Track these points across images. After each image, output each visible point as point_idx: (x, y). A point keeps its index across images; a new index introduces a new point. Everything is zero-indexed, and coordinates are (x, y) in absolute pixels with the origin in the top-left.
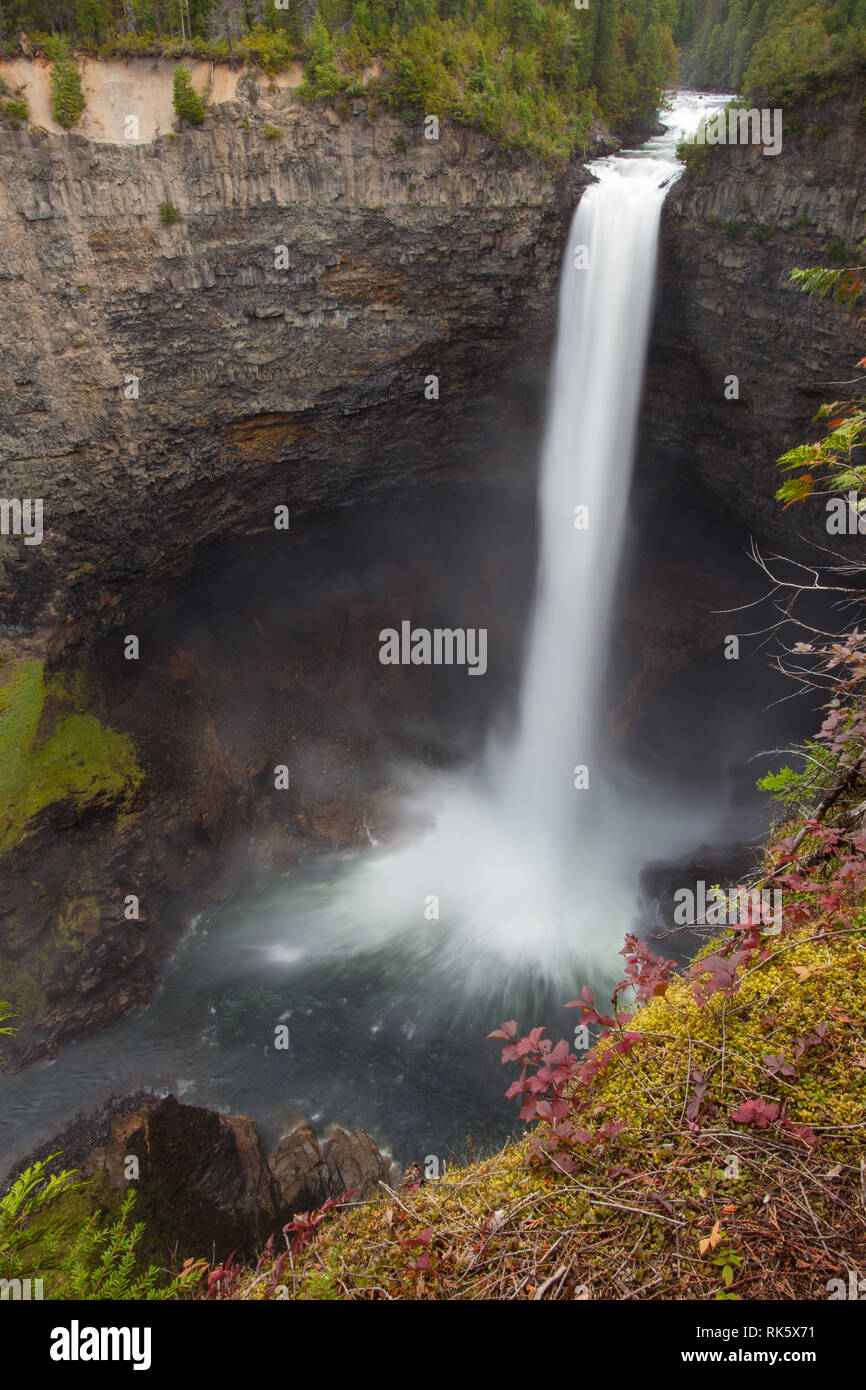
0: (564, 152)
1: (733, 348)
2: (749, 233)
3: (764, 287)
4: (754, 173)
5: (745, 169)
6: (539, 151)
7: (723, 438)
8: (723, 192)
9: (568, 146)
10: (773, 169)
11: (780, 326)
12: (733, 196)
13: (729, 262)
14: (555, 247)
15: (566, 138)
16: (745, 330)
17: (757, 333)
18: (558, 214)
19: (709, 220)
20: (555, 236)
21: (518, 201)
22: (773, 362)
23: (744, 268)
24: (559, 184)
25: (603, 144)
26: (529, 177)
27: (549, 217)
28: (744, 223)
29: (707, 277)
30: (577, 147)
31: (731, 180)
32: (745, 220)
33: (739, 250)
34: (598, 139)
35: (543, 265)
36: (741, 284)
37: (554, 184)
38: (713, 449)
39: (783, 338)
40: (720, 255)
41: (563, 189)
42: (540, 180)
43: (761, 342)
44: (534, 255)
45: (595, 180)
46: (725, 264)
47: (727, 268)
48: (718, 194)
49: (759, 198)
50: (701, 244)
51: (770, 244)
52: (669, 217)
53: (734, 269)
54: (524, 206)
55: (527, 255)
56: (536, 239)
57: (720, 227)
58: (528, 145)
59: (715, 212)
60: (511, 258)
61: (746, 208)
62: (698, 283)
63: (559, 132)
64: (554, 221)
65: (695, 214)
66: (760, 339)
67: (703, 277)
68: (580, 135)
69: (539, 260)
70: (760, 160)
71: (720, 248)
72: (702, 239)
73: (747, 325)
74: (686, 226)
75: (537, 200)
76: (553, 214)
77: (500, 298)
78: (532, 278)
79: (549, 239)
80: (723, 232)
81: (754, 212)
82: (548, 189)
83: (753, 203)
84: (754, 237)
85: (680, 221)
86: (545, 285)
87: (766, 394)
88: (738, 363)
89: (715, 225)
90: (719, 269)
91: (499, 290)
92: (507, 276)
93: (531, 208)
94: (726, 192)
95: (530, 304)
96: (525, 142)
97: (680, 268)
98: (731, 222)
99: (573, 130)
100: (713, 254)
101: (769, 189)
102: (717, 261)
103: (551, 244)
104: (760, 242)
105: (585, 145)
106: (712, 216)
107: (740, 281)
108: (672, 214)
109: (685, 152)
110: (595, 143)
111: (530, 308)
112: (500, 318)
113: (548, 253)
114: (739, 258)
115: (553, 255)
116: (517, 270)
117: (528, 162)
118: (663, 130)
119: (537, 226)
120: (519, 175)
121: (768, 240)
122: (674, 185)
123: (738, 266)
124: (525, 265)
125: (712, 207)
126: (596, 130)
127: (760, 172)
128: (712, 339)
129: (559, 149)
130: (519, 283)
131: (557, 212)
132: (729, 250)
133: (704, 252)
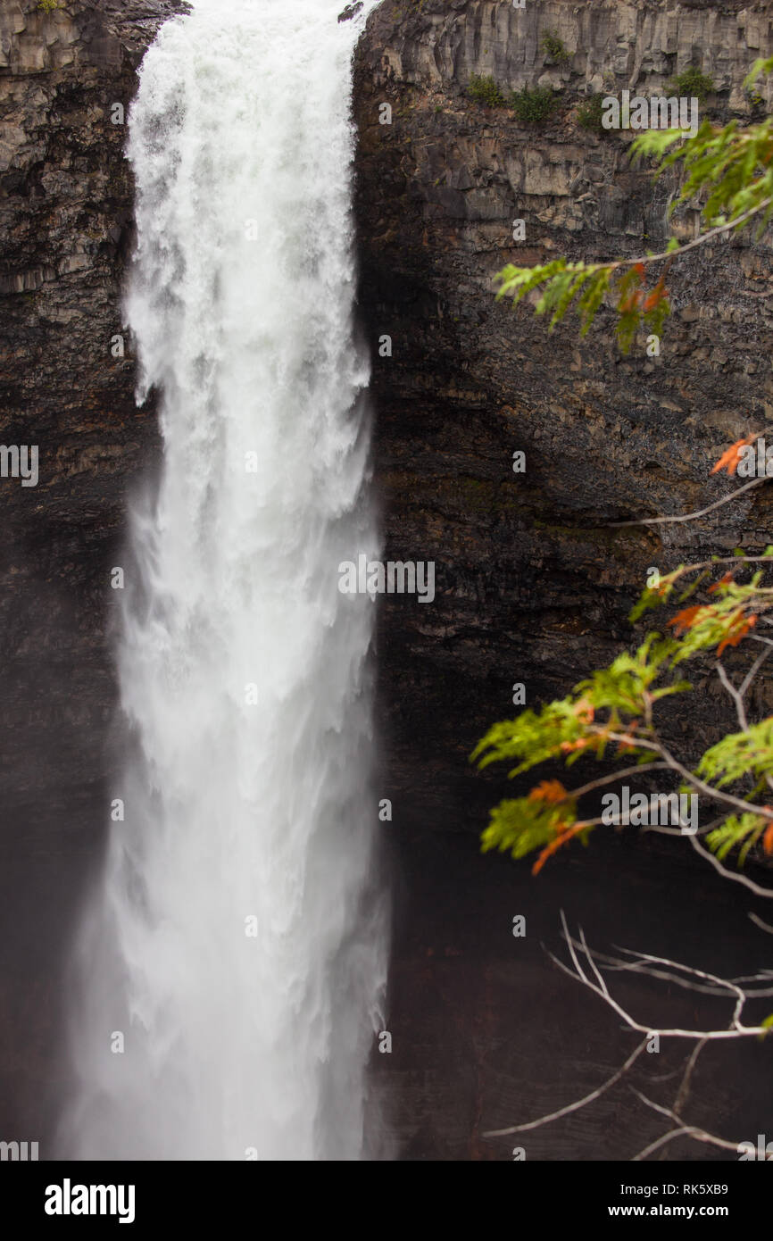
1: (583, 387)
2: (573, 116)
3: (630, 237)
7: (596, 615)
8: (494, 25)
11: (688, 325)
12: (520, 33)
13: (537, 183)
14: (92, 168)
16: (605, 340)
18: (91, 90)
19: (473, 90)
20: (90, 141)
22: (688, 413)
23: (575, 194)
24: (88, 18)
27: (70, 97)
28: (559, 93)
29: (490, 221)
32: (558, 86)
33: (556, 155)
35: (67, 213)
36: (576, 233)
37: (75, 20)
38: (575, 644)
39: (700, 354)
40: (514, 168)
41: (99, 31)
42: (38, 12)
43: (648, 368)
44: (41, 191)
46: (528, 189)
47: (534, 197)
48: (484, 31)
50: (464, 143)
53: (552, 198)
55: (21, 190)
56: (40, 151)
57: (501, 104)
59: (485, 71)
61: (556, 60)
62: (470, 234)
64: (82, 106)
65: (436, 77)
67: (481, 220)
69: (56, 201)
71: (510, 150)
72: (463, 133)
74: (420, 104)
75: (34, 58)
76: (80, 90)
78: (43, 247)
79: (75, 149)
80: (511, 114)
81: (577, 66)
82: (62, 32)
85: (402, 92)
86: (78, 262)
87: (684, 494)
88: (601, 422)
89: (487, 98)
90: (517, 202)
93: (21, 78)
94: (503, 24)
97: (419, 202)
98: (525, 91)
100: (496, 166)
101: (600, 16)
102: (507, 182)
103: (82, 162)
106: (478, 81)
107: (572, 225)
108: (378, 78)
113: (76, 183)
114: (560, 173)
115: (92, 186)
119: (42, 121)
122: (374, 13)
123: (562, 191)
124: (20, 217)
125: (475, 60)
128: (528, 368)
131: (92, 83)
132: (532, 156)
133: (472, 163)
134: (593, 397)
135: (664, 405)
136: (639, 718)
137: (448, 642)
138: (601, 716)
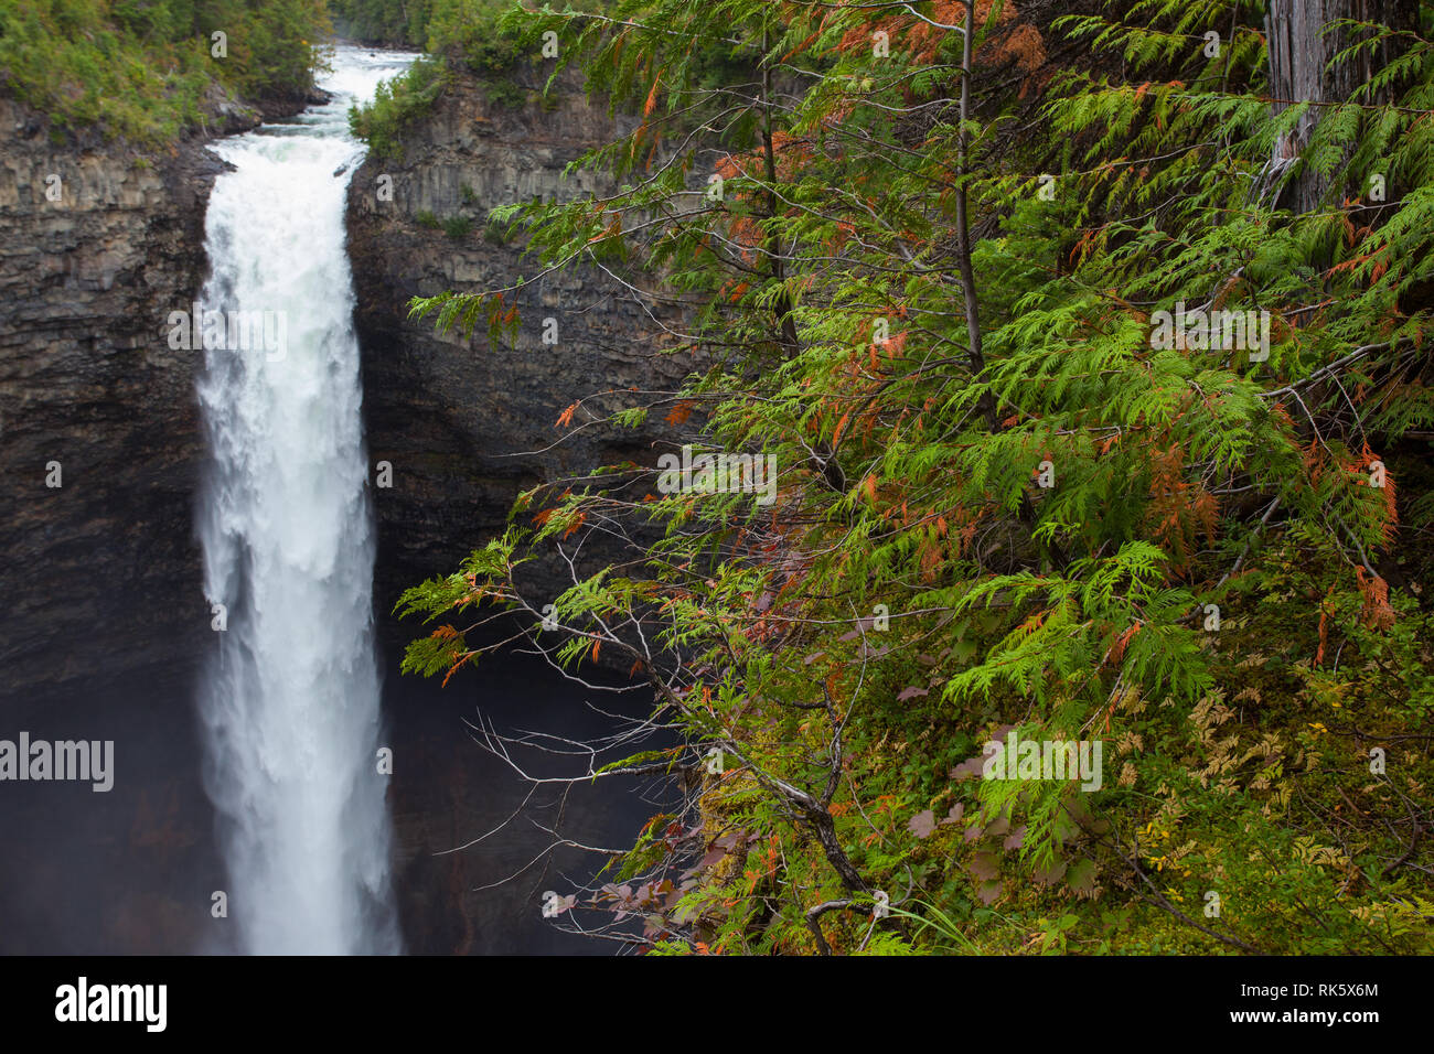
0: (169, 128)
1: (496, 396)
2: (481, 234)
3: (520, 306)
4: (469, 154)
5: (455, 147)
6: (124, 127)
8: (431, 179)
9: (173, 118)
10: (496, 148)
11: (556, 356)
12: (446, 183)
13: (462, 275)
14: (178, 268)
15: (169, 109)
16: (508, 367)
17: (525, 370)
18: (175, 220)
19: (420, 219)
20: (175, 251)
21: (99, 201)
23: (486, 281)
24: (170, 173)
25: (232, 116)
26: (113, 164)
27: (160, 224)
28: (471, 220)
30: (188, 120)
31: (439, 162)
32: (472, 216)
33: (473, 257)
34: (223, 108)
35: (163, 297)
37: (160, 174)
39: (565, 374)
40: (447, 265)
41: (177, 182)
42: (134, 169)
43: (535, 383)
44: (144, 284)
45: (230, 168)
46: (457, 278)
47: (461, 283)
48: (425, 183)
49: (485, 188)
50: (416, 251)
51: (515, 246)
52: (359, 217)
53: (472, 283)
54: (112, 209)
55: (130, 283)
56: (142, 258)
57: (438, 227)
58: (103, 118)
59: (427, 207)
60: (102, 291)
61: (469, 201)
63: (154, 99)
64: (169, 230)
65: (397, 211)
66: (532, 377)
68: (191, 103)
69: (155, 290)
70: (474, 137)
71: (444, 256)
72: (415, 245)
73: (508, 360)
74: (387, 228)
75: (134, 198)
76: (167, 219)
77: (91, 354)
78: (148, 319)
79: (166, 257)
80: (444, 233)
81: (482, 204)
82: (151, 182)
83: (478, 192)
84: (489, 238)
85: (376, 221)
87: (559, 456)
88: (508, 416)
89: (427, 224)
91: (91, 340)
92: (100, 318)
93: (125, 211)
94: (436, 178)
95: (150, 360)
96: (96, 113)
97: (390, 288)
98: (452, 219)
99: (178, 96)
101: (495, 173)
102: (444, 275)
103: (170, 265)
104: (501, 244)
105: (203, 118)
106: (422, 214)
108: (361, 212)
109: (362, 126)
110: (219, 115)
111: (151, 367)
112: (100, 388)
113: (168, 278)
114: (475, 268)
115: (178, 280)
116: (118, 307)
117: (107, 142)
118: (324, 99)
119: (142, 239)
120: (94, 161)
121: (511, 240)
122: (356, 171)
123: (477, 279)
124: (131, 300)
125: (420, 201)
126: (219, 98)
127: (477, 151)
128: (462, 385)
129: (159, 122)
130: (121, 328)
131: (174, 215)
132: (457, 258)
133: (422, 263)
134: (502, 401)
135: (545, 404)
136: (504, 580)
137: (423, 552)
138: (481, 579)
